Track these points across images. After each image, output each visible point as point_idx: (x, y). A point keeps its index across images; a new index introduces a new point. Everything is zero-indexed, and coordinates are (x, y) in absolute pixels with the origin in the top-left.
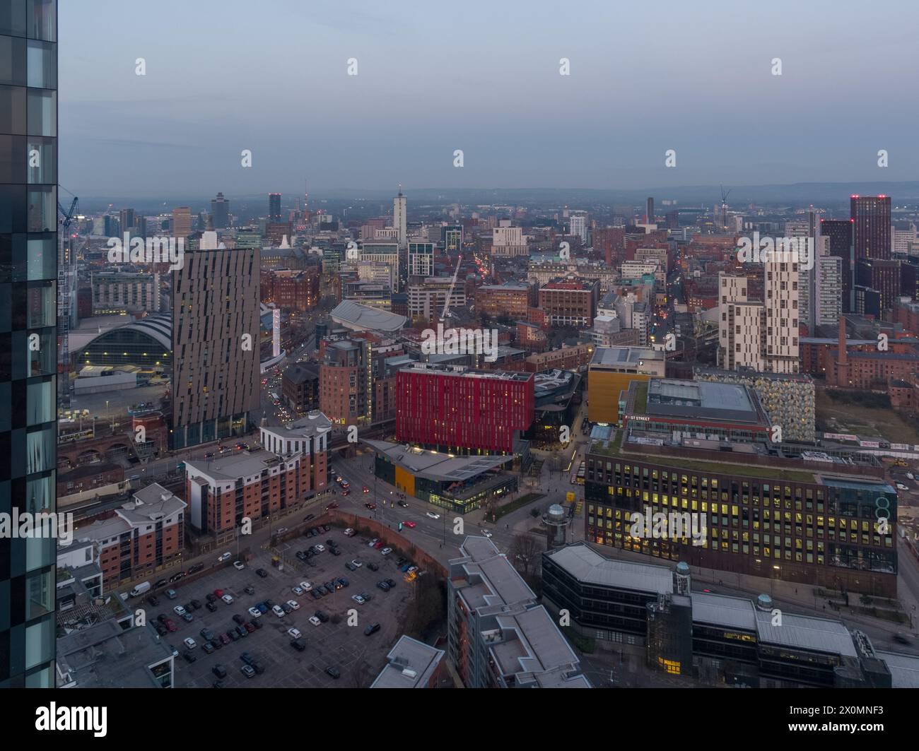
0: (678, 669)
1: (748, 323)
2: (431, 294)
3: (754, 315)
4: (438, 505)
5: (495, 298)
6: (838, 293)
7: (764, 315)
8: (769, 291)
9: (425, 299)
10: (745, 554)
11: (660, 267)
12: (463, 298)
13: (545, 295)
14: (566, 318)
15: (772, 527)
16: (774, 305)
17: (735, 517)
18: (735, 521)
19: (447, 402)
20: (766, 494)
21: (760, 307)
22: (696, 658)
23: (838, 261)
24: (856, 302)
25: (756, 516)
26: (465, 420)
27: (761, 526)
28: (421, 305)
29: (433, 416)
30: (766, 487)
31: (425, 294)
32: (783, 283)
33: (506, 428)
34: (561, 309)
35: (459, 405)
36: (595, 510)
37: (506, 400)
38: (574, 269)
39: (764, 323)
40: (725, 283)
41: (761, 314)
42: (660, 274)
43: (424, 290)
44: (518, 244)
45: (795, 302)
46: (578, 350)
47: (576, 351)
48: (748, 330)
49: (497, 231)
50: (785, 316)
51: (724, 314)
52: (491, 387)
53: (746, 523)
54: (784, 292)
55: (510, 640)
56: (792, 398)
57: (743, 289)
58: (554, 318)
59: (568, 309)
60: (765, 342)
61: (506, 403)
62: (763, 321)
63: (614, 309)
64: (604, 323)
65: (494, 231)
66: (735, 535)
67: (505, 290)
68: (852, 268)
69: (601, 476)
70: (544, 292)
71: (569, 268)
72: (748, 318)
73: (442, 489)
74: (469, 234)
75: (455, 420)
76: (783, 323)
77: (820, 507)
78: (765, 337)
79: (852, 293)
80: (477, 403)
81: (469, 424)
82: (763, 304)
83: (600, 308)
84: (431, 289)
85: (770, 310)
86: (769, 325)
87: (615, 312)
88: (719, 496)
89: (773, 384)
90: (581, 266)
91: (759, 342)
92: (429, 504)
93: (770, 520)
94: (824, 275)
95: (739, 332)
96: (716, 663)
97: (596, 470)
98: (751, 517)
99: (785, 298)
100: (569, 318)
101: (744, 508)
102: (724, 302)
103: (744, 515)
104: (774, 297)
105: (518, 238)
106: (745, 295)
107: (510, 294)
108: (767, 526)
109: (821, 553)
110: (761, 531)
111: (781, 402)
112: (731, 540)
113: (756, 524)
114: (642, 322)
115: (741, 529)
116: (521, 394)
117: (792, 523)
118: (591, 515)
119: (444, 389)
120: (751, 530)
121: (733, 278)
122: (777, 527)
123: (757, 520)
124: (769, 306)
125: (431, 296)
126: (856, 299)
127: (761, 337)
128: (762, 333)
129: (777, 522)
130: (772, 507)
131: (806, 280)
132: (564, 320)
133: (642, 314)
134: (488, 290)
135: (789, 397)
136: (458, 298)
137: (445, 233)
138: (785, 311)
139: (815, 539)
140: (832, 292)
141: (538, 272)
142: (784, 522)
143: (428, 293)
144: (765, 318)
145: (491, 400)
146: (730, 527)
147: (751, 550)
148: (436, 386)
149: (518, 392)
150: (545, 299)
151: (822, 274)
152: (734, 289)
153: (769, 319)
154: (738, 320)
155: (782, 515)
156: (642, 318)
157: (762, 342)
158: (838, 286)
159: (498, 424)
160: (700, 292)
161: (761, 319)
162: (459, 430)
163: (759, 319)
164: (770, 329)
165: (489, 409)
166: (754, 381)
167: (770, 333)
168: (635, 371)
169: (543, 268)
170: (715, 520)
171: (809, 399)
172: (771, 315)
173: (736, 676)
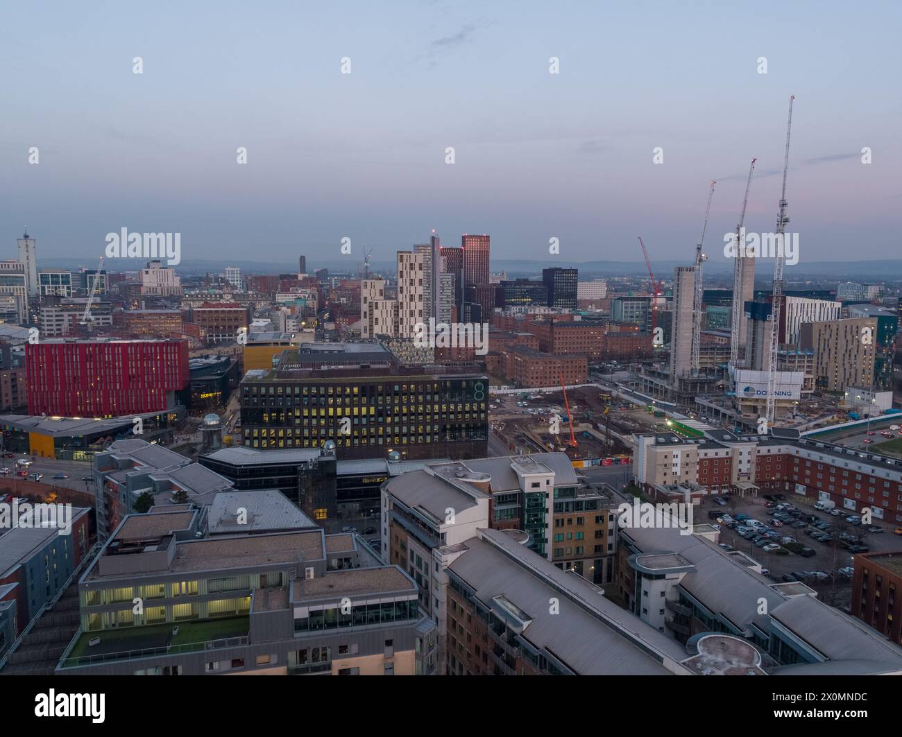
0: (325, 514)
1: (384, 316)
2: (69, 315)
3: (389, 308)
4: (84, 460)
5: (146, 321)
6: (452, 303)
7: (397, 308)
8: (401, 287)
9: (62, 320)
10: (380, 445)
11: (311, 295)
12: (109, 319)
13: (200, 314)
14: (223, 336)
15: (401, 419)
16: (404, 300)
17: (372, 416)
18: (372, 419)
19: (90, 372)
20: (396, 394)
21: (393, 301)
22: (340, 506)
23: (452, 276)
24: (465, 315)
25: (389, 413)
26: (112, 387)
27: (393, 420)
28: (58, 327)
29: (74, 388)
30: (397, 388)
31: (62, 316)
32: (412, 280)
33: (159, 390)
34: (217, 327)
35: (105, 372)
36: (251, 433)
37: (159, 362)
38: (230, 296)
39: (397, 315)
40: (366, 286)
41: (395, 307)
42: (311, 302)
43: (61, 311)
44: (170, 284)
45: (420, 296)
46: (235, 349)
47: (233, 350)
48: (385, 321)
49: (147, 273)
50: (413, 308)
51: (365, 313)
52: (141, 351)
53: (380, 419)
54: (413, 288)
55: (164, 491)
56: (417, 354)
57: (381, 291)
58: (210, 336)
59: (224, 327)
60: (398, 331)
61: (159, 365)
62: (396, 313)
63: (268, 318)
64: (259, 327)
65: (144, 272)
66: (372, 431)
67: (157, 314)
68: (462, 287)
69: (255, 401)
70: (198, 312)
71: (225, 296)
72: (384, 311)
73: (88, 443)
74: (115, 285)
75: (101, 388)
76: (412, 314)
77: (436, 398)
78: (398, 326)
79: (462, 306)
80: (125, 367)
81: (117, 392)
82: (396, 298)
83: (255, 317)
84: (69, 310)
85: (402, 303)
86: (400, 316)
87: (269, 320)
88: (360, 400)
89: (403, 344)
90: (237, 294)
91: (393, 331)
92: (73, 462)
93: (400, 414)
94: (442, 288)
95: (377, 323)
96: (356, 506)
97: (251, 396)
98: (384, 414)
99: (413, 293)
100: (225, 336)
101: (379, 408)
102: (365, 302)
103: (380, 413)
104: (405, 292)
105: (170, 279)
106: (382, 295)
107: (162, 317)
108: (397, 419)
109: (436, 434)
110: (393, 424)
111: (409, 359)
112: (370, 436)
113: (389, 420)
114: (295, 328)
115: (377, 424)
116: (175, 355)
117: (417, 414)
118: (247, 438)
119: (85, 358)
120: (384, 424)
121: (373, 281)
122: (405, 419)
123: (389, 415)
124: (400, 301)
125: (71, 318)
126: (465, 313)
127: (395, 326)
128: (395, 323)
129: (405, 415)
130: (401, 404)
131: (429, 293)
132: (221, 338)
133: (295, 321)
134: (138, 314)
135: (415, 354)
136: (103, 319)
137: (86, 276)
138: (413, 303)
139: (433, 422)
140: (448, 302)
141: (193, 301)
142: (410, 414)
143: (66, 314)
144: (398, 311)
145: (142, 365)
146: (368, 426)
147: (385, 441)
148: (76, 355)
149: (171, 353)
150: (200, 318)
151: (441, 287)
152: (373, 290)
153: (400, 311)
154: (376, 313)
155: (408, 409)
156: (295, 324)
157: (395, 330)
158: (452, 297)
159: (150, 387)
160: (345, 314)
161: (395, 311)
162: (106, 398)
163: (393, 311)
164: (402, 319)
165: (139, 373)
166: (388, 343)
167: (402, 323)
168: (287, 344)
169: (197, 297)
170: (356, 421)
171: (430, 355)
172: (402, 308)
173: (372, 509)
